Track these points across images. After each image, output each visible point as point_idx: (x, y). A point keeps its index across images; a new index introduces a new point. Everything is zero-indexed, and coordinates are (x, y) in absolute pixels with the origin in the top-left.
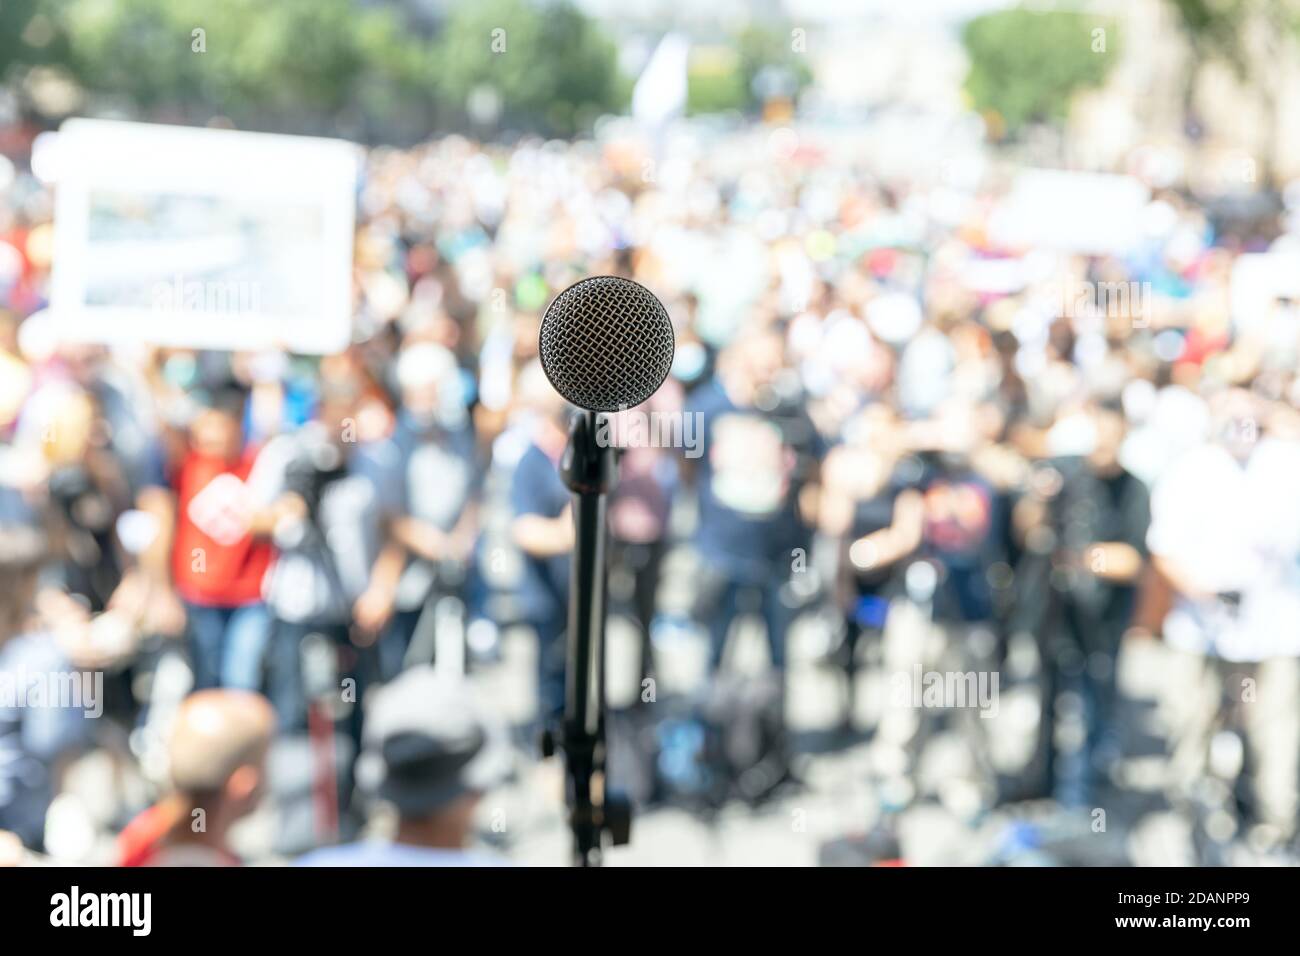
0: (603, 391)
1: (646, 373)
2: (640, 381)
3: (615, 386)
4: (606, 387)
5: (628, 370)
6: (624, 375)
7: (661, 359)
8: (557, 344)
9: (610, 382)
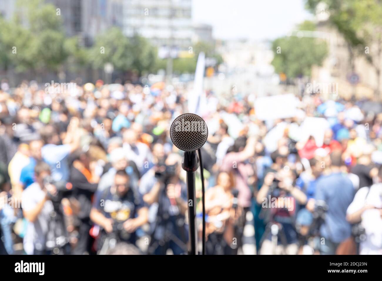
0: (188, 144)
1: (201, 139)
2: (199, 141)
3: (192, 142)
4: (189, 143)
5: (196, 138)
6: (194, 139)
7: (203, 138)
8: (174, 133)
9: (191, 141)
